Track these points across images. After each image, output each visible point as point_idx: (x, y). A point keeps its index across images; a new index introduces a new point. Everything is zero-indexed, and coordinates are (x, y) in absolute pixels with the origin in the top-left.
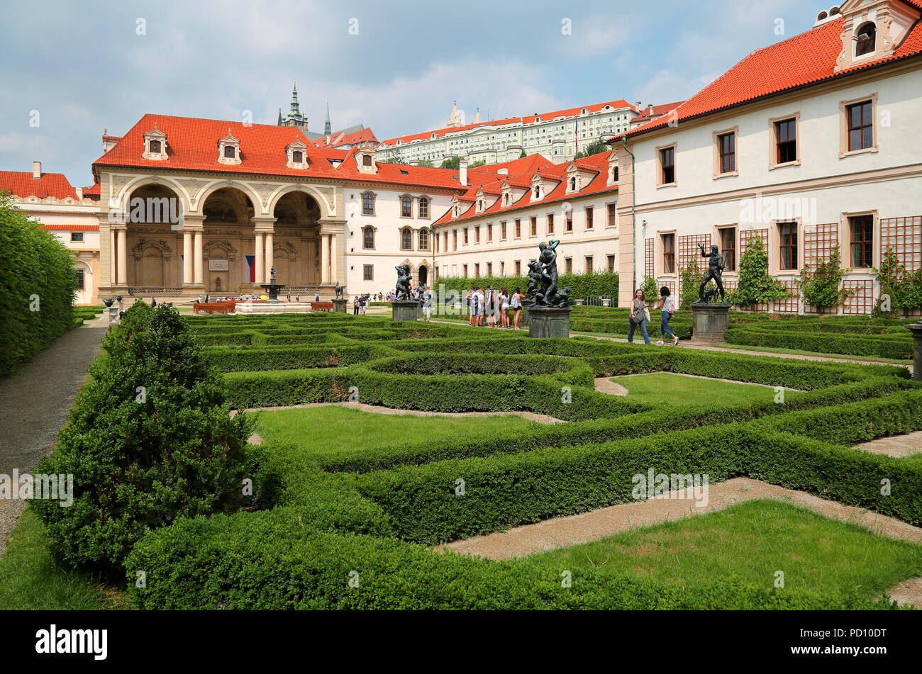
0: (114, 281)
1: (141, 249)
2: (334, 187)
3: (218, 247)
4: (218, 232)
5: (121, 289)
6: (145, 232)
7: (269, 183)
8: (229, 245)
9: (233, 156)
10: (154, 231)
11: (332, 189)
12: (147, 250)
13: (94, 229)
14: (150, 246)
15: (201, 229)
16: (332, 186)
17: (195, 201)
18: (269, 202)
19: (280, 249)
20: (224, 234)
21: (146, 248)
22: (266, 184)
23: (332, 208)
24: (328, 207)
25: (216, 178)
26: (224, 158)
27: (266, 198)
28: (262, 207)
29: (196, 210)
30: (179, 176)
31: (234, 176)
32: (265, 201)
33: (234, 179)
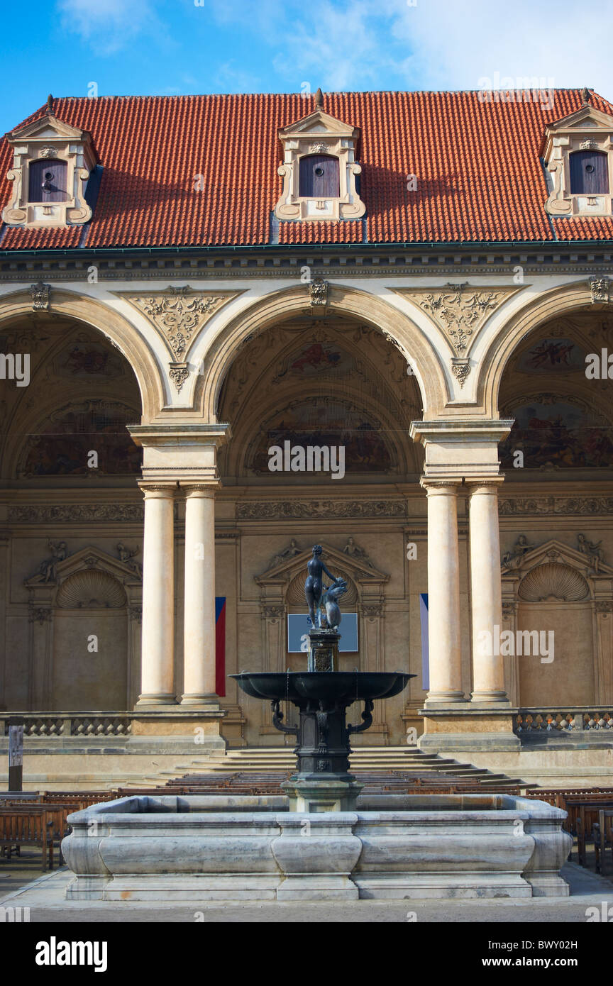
4: (321, 509)
6: (68, 521)
8: (360, 553)
10: (97, 515)
17: (186, 372)
19: (553, 565)
20: (341, 516)
22: (465, 287)
25: (269, 276)
26: (300, 200)
27: (468, 342)
28: (454, 381)
29: (190, 404)
30: (128, 278)
31: (335, 262)
32: (462, 355)
33: (338, 276)
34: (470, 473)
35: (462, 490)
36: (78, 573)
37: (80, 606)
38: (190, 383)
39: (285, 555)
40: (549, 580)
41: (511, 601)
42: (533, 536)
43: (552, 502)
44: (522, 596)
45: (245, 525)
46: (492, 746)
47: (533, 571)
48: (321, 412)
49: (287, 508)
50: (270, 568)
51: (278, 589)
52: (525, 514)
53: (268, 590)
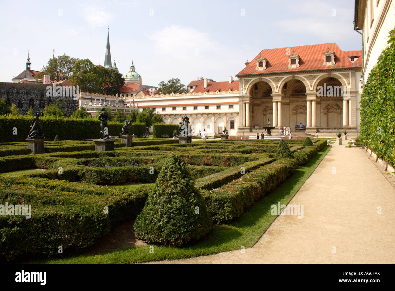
0: (244, 125)
1: (266, 111)
2: (350, 72)
3: (300, 108)
4: (300, 101)
5: (246, 129)
7: (313, 74)
8: (306, 107)
9: (295, 63)
10: (271, 102)
11: (349, 73)
12: (269, 111)
13: (236, 103)
14: (270, 109)
15: (280, 100)
16: (348, 72)
17: (278, 87)
18: (313, 84)
19: (332, 108)
20: (303, 102)
21: (268, 110)
22: (312, 75)
23: (349, 84)
24: (347, 84)
25: (287, 75)
26: (291, 65)
27: (312, 83)
28: (310, 87)
29: (278, 92)
30: (271, 76)
31: (295, 73)
32: (311, 84)
33: (296, 75)
34: (312, 99)
35: (311, 101)
36: (269, 110)
37: (270, 114)
38: (278, 89)
39: (296, 107)
40: (332, 110)
41: (326, 112)
42: (329, 104)
43: (332, 99)
44: (328, 112)
45: (291, 103)
46: (314, 132)
47: (330, 109)
48: (300, 88)
49: (296, 101)
50: (294, 109)
51: (294, 112)
52: (328, 101)
53: (293, 112)
